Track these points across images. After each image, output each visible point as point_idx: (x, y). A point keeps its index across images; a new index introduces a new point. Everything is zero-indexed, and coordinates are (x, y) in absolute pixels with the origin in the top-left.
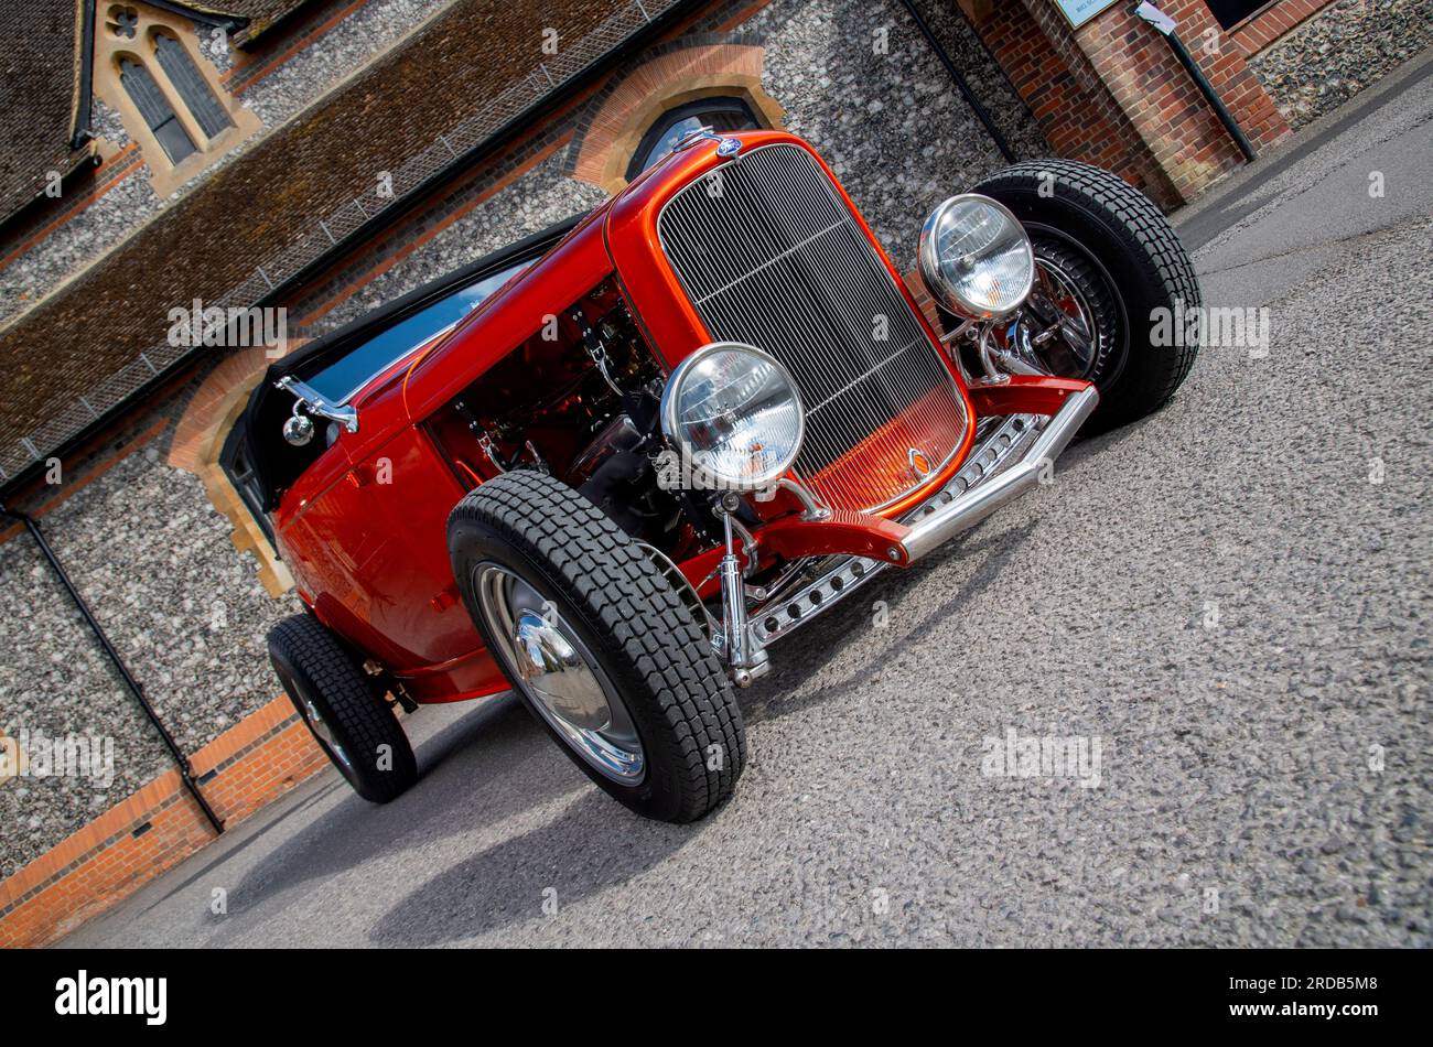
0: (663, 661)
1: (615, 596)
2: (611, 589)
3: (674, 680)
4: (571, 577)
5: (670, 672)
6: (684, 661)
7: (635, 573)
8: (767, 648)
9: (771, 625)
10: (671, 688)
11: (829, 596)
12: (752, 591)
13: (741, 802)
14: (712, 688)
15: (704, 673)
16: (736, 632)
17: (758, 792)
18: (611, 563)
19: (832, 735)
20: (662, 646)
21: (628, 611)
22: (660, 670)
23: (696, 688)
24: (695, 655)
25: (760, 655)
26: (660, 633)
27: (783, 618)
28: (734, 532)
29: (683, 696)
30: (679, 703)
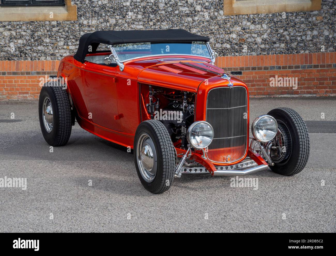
0: (167, 168)
1: (166, 154)
2: (166, 153)
3: (167, 171)
4: (162, 148)
5: (167, 170)
6: (170, 170)
7: (171, 153)
8: (182, 174)
9: (185, 170)
10: (166, 172)
11: (198, 172)
12: (186, 163)
13: (164, 195)
14: (172, 176)
15: (172, 173)
16: (179, 168)
17: (167, 195)
18: (168, 149)
19: (184, 194)
20: (169, 165)
21: (167, 158)
22: (166, 169)
23: (169, 174)
24: (172, 169)
25: (180, 174)
26: (169, 163)
27: (188, 171)
28: (189, 151)
29: (167, 174)
30: (166, 175)
